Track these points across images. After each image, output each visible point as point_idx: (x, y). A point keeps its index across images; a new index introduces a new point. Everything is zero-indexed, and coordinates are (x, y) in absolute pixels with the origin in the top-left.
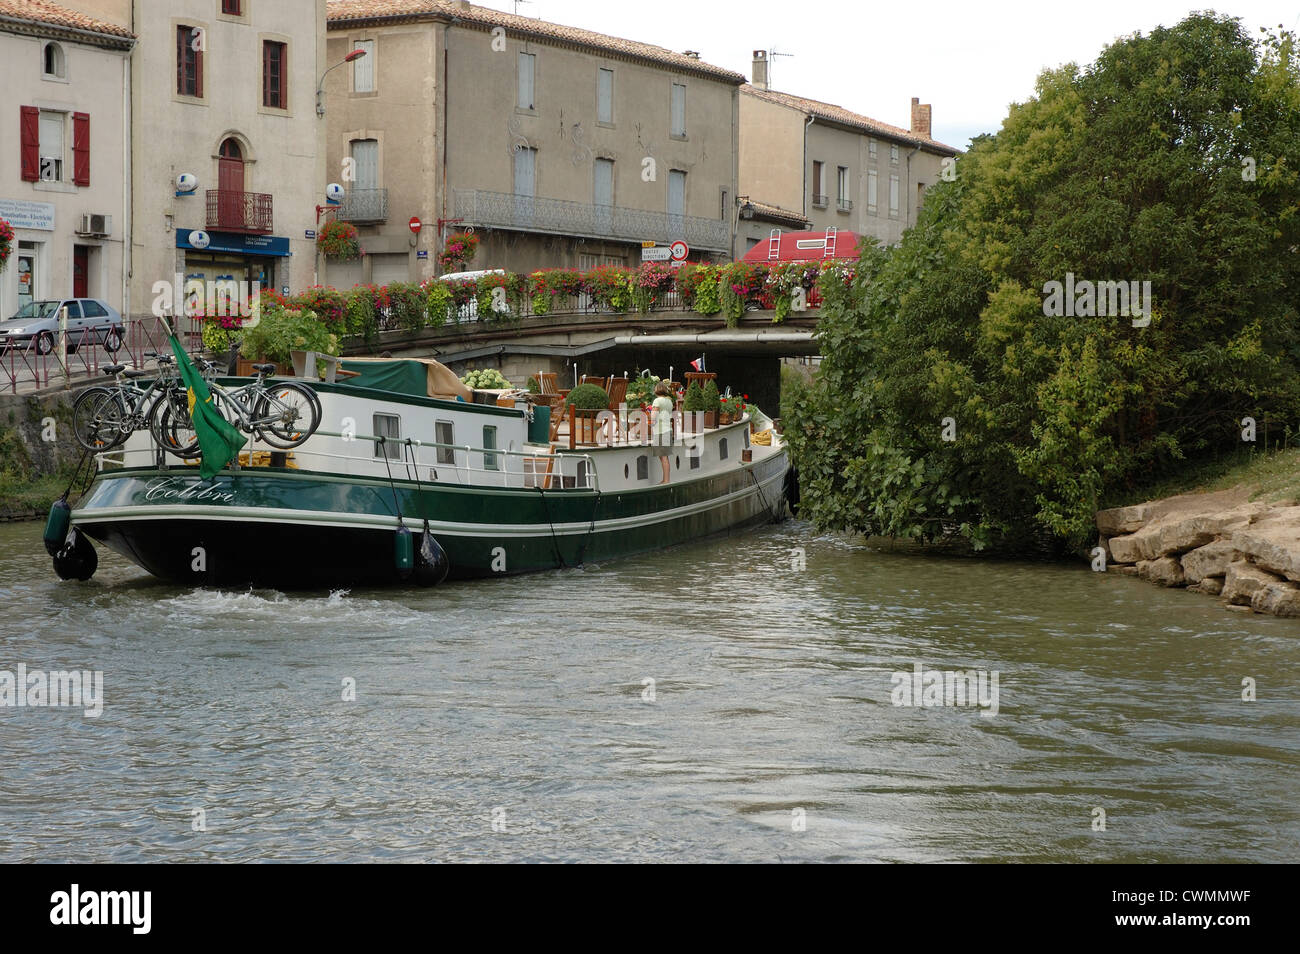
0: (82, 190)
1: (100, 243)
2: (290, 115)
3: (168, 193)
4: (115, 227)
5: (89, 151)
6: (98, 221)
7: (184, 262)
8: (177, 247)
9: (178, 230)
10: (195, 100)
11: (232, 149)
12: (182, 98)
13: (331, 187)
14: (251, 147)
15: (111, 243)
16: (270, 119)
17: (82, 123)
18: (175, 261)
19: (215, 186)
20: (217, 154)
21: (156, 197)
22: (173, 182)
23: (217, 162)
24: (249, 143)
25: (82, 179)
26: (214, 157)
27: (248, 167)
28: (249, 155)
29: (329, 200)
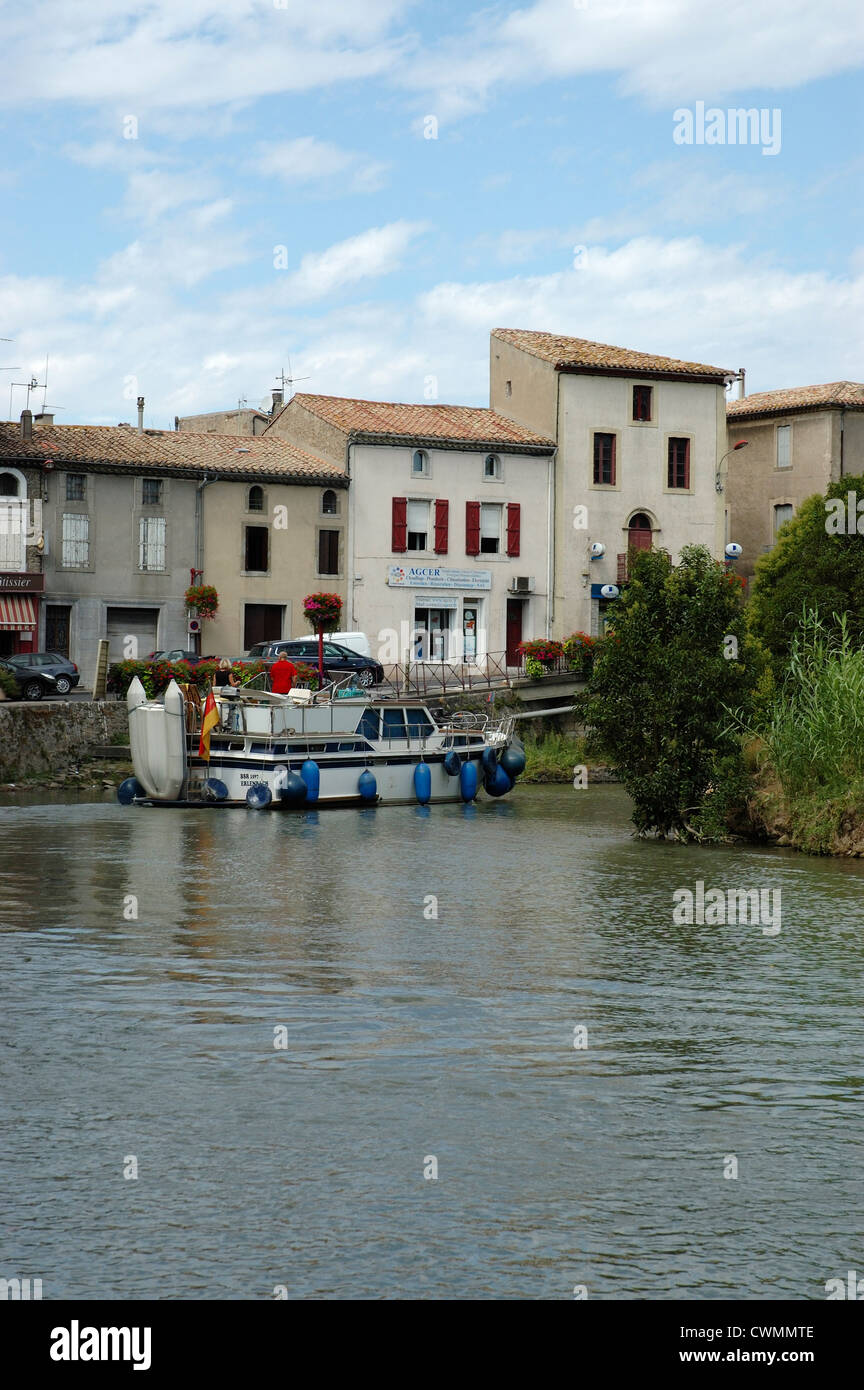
0: (514, 560)
1: (528, 597)
2: (692, 492)
3: (585, 558)
4: (540, 584)
5: (519, 532)
6: (523, 582)
7: (598, 609)
8: (592, 598)
9: (593, 585)
10: (608, 487)
11: (640, 523)
12: (598, 486)
13: (730, 547)
14: (656, 520)
15: (537, 598)
16: (673, 498)
17: (514, 511)
18: (590, 609)
19: (624, 550)
20: (627, 527)
21: (575, 561)
22: (589, 550)
23: (627, 533)
24: (655, 517)
25: (514, 551)
26: (624, 529)
27: (654, 535)
28: (655, 526)
29: (728, 556)
